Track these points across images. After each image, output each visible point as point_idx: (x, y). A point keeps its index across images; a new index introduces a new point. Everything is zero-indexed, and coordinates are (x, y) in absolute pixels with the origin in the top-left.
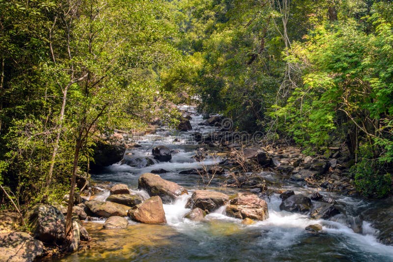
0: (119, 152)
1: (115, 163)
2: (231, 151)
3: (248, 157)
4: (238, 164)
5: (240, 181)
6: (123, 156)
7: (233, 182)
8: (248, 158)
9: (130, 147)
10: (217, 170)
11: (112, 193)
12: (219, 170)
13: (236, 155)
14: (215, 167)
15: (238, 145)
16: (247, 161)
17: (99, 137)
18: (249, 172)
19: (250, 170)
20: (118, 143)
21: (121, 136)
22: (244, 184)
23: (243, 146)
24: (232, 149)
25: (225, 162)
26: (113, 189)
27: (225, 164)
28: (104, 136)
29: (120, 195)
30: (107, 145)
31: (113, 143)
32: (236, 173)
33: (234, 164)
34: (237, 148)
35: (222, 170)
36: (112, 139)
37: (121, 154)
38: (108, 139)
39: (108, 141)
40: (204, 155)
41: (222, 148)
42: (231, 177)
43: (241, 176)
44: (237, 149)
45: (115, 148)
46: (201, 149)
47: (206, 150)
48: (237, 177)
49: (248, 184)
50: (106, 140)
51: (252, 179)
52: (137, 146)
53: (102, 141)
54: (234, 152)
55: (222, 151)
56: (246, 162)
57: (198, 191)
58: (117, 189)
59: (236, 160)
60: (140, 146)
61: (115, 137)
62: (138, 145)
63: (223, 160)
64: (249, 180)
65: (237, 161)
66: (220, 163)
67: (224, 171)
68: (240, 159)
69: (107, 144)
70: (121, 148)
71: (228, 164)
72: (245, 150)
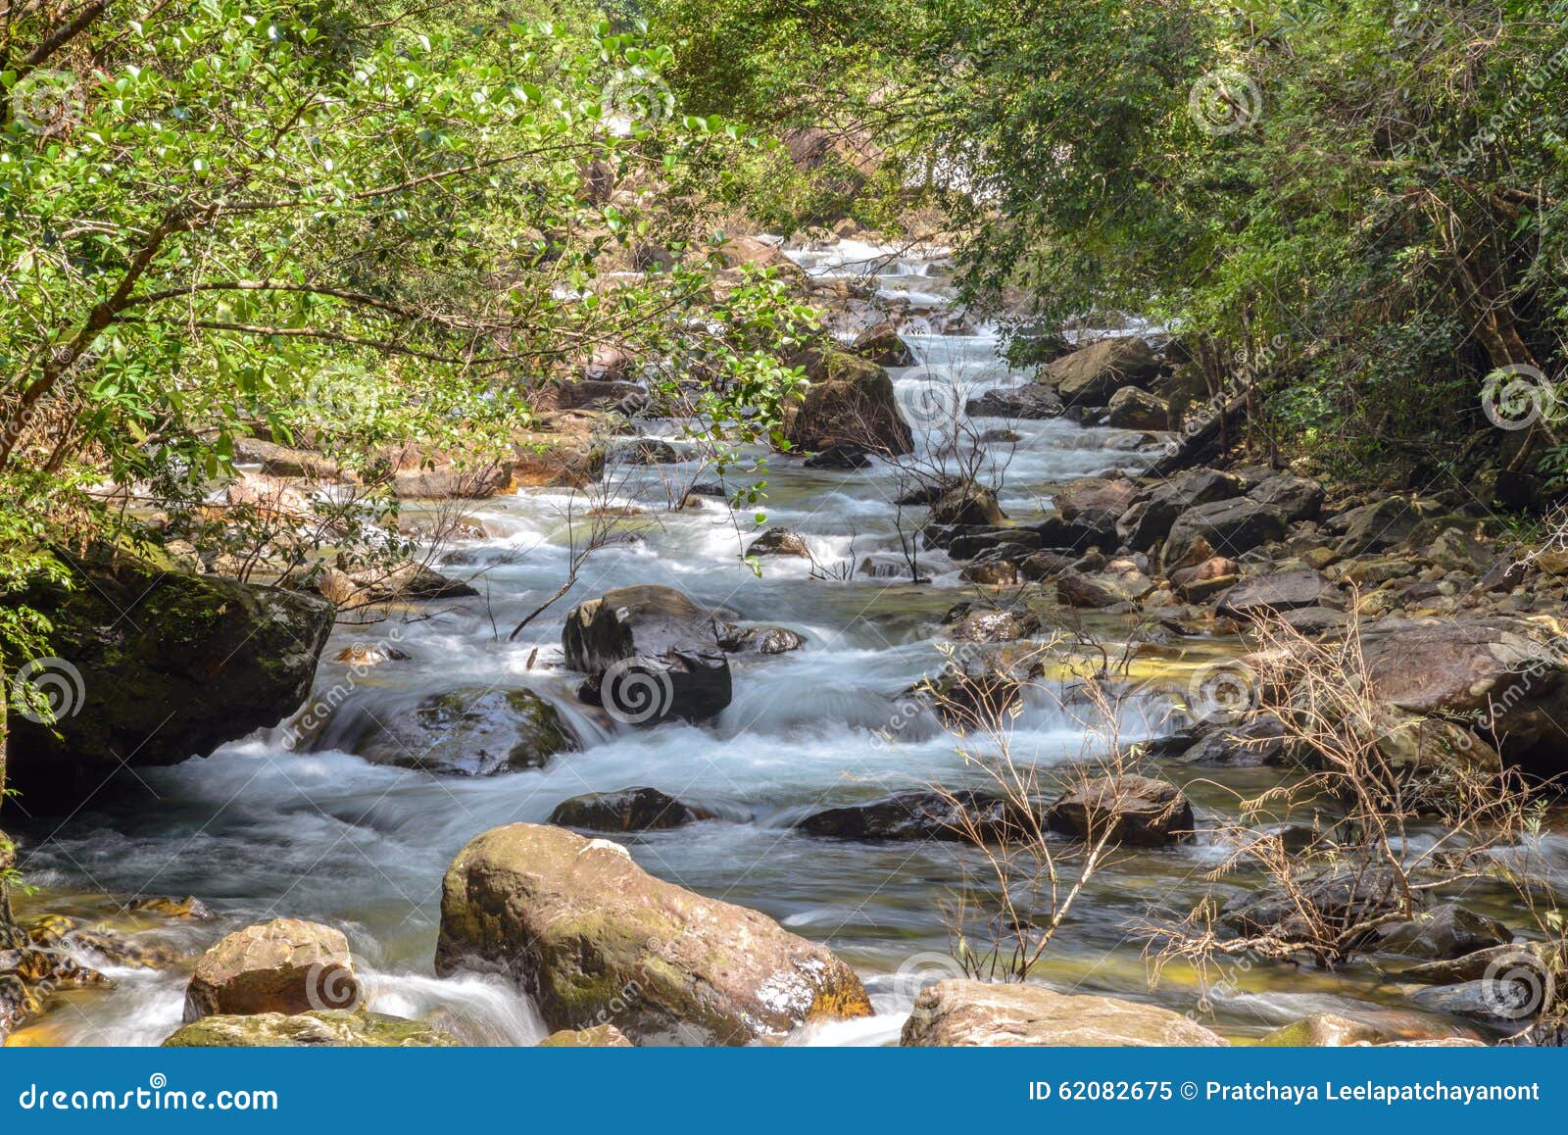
0: (276, 640)
1: (239, 733)
2: (1255, 645)
3: (1409, 701)
4: (1314, 760)
5: (1333, 913)
6: (307, 672)
7: (1272, 918)
8: (1407, 711)
9: (376, 598)
10: (1124, 803)
11: (205, 998)
12: (1135, 805)
13: (1292, 677)
14: (1110, 781)
15: (1314, 589)
16: (1399, 730)
17: (102, 507)
18: (1412, 828)
19: (1426, 815)
20: (271, 565)
21: (292, 498)
22: (1369, 940)
23: (1366, 601)
24: (1260, 629)
25: (1194, 737)
26: (220, 963)
27: (1194, 753)
28: (142, 502)
29: (273, 1018)
30: (169, 579)
31: (226, 560)
32: (1295, 841)
33: (1275, 759)
34: (1302, 616)
35: (1172, 807)
36: (217, 529)
37: (294, 661)
38: (178, 527)
39: (176, 546)
40: (1009, 673)
41: (1169, 614)
42: (1249, 870)
43: (1339, 867)
44: (1309, 630)
45: (236, 606)
46: (990, 620)
47: (1032, 627)
48: (1305, 871)
49: (1404, 942)
50: (159, 536)
51: (1442, 895)
52: (428, 590)
53: (124, 543)
54: (1278, 656)
55: (1175, 638)
56: (1384, 747)
57: (956, 989)
58: (250, 964)
59: (1300, 719)
60: (462, 591)
61: (242, 512)
62: (442, 582)
63: (1179, 719)
64: (1417, 903)
65: (1307, 735)
66: (1153, 748)
67: (1185, 819)
68: (1334, 717)
69: (166, 566)
70: (292, 607)
71: (1224, 758)
72: (1375, 640)
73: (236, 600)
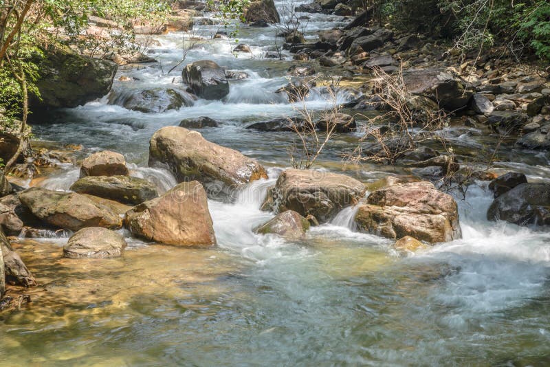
0: (102, 74)
1: (92, 100)
2: (374, 77)
3: (415, 91)
4: (388, 108)
5: (393, 150)
6: (111, 83)
7: (377, 151)
8: (414, 94)
9: (129, 62)
10: (337, 121)
11: (85, 172)
12: (341, 121)
13: (384, 85)
14: (333, 115)
15: (390, 61)
16: (412, 100)
17: (51, 35)
18: (414, 126)
19: (418, 123)
20: (99, 52)
21: (105, 33)
22: (402, 156)
23: (404, 64)
24: (375, 72)
25: (357, 102)
26: (88, 162)
27: (357, 107)
28: (62, 33)
29: (104, 177)
30: (69, 56)
31: (86, 51)
32: (383, 130)
33: (379, 108)
34: (388, 68)
35: (350, 121)
36: (83, 42)
37: (106, 80)
38: (73, 40)
39: (73, 46)
40: (306, 85)
41: (351, 68)
42: (371, 138)
43: (395, 137)
44: (389, 72)
45: (90, 64)
46: (301, 70)
47: (313, 72)
48: (386, 138)
49: (412, 157)
50: (67, 43)
51: (422, 144)
52: (143, 60)
53: (57, 45)
54: (380, 80)
55: (351, 75)
56: (408, 104)
57: (289, 170)
58: (97, 163)
59: (386, 97)
60: (153, 61)
61: (91, 37)
62: (148, 58)
63: (352, 97)
64: (415, 146)
65: (387, 101)
66: (346, 106)
67: (354, 125)
68: (395, 96)
69: (69, 52)
70: (106, 65)
71: (365, 108)
72: (406, 75)
73: (90, 62)
